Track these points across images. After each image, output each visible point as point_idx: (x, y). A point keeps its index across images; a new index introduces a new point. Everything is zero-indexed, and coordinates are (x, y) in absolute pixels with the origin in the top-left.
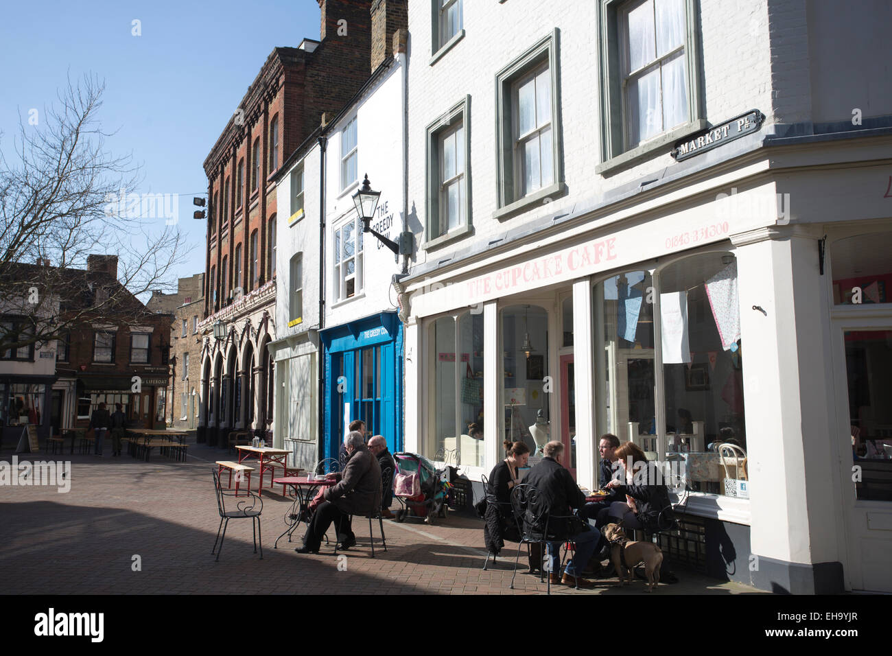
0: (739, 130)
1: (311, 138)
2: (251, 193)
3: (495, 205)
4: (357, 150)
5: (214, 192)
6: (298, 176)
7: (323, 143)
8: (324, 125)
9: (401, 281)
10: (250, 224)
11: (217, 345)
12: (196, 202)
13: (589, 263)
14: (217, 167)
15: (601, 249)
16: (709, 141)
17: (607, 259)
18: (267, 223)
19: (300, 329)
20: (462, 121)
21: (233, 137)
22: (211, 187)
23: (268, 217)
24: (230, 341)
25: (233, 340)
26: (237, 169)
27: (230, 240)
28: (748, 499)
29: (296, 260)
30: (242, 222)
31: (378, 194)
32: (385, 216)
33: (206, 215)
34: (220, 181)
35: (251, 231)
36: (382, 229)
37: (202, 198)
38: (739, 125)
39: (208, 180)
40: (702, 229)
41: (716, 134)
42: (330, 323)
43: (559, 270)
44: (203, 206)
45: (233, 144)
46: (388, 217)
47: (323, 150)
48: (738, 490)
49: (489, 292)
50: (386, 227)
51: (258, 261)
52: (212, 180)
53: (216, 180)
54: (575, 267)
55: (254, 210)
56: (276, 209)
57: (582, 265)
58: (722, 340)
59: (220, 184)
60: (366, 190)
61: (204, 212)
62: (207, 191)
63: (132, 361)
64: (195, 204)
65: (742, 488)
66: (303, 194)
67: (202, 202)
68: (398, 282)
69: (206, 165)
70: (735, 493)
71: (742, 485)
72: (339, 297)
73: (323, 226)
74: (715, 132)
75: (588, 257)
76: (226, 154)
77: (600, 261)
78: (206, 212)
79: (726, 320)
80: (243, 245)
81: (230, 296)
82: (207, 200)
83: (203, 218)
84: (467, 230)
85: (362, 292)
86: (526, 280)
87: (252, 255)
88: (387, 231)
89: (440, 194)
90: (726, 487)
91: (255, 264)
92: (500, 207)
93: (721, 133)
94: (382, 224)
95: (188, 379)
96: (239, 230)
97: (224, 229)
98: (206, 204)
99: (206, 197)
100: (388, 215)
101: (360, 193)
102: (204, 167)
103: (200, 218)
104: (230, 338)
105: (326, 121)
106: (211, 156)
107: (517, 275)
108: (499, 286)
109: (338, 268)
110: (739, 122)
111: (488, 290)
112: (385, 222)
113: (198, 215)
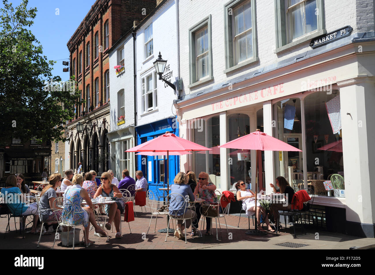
0: (341, 35)
1: (128, 33)
2: (94, 59)
3: (225, 67)
4: (152, 40)
5: (73, 59)
6: (120, 51)
7: (134, 36)
8: (135, 26)
9: (178, 103)
10: (94, 74)
11: (77, 135)
12: (64, 64)
13: (271, 94)
14: (75, 46)
15: (277, 88)
16: (327, 39)
17: (280, 93)
18: (103, 74)
19: (123, 127)
20: (208, 27)
21: (83, 31)
22: (71, 56)
23: (104, 71)
24: (85, 133)
25: (86, 132)
26: (86, 47)
27: (83, 83)
28: (345, 197)
29: (121, 93)
30: (90, 74)
31: (166, 61)
32: (168, 72)
33: (69, 70)
34: (76, 53)
35: (94, 78)
36: (167, 78)
37: (67, 62)
38: (341, 32)
39: (70, 52)
40: (324, 79)
41: (331, 36)
42: (140, 123)
43: (256, 97)
44: (68, 65)
45: (83, 34)
46: (170, 72)
47: (135, 39)
48: (340, 194)
49: (222, 108)
50: (169, 77)
51: (99, 93)
52: (72, 52)
53: (74, 53)
54: (264, 96)
55: (96, 68)
56: (109, 67)
57: (268, 95)
58: (333, 129)
59: (76, 54)
60: (160, 59)
61: (68, 68)
62: (69, 58)
63: (32, 143)
64: (63, 64)
65: (342, 193)
66: (124, 60)
67: (67, 64)
68: (176, 103)
69: (68, 45)
70: (339, 195)
71: (342, 191)
72: (144, 111)
73: (135, 76)
74: (330, 35)
75: (270, 92)
76: (80, 39)
77: (276, 93)
78: (69, 68)
79: (335, 120)
80: (91, 85)
81: (84, 110)
82: (69, 63)
83: (68, 71)
84: (211, 79)
85: (157, 108)
86: (241, 102)
87: (95, 90)
88: (169, 79)
89: (196, 61)
90: (335, 193)
91: (97, 95)
92: (227, 69)
93: (333, 36)
94: (167, 75)
95: (58, 153)
96: (88, 78)
97: (79, 77)
98: (69, 64)
99: (69, 61)
100: (170, 71)
101: (157, 61)
102: (67, 46)
103: (66, 72)
104: (85, 131)
105: (136, 25)
106: (71, 40)
107: (236, 100)
108: (227, 105)
109: (144, 97)
110: (341, 31)
111: (222, 107)
112: (169, 74)
113: (65, 70)
